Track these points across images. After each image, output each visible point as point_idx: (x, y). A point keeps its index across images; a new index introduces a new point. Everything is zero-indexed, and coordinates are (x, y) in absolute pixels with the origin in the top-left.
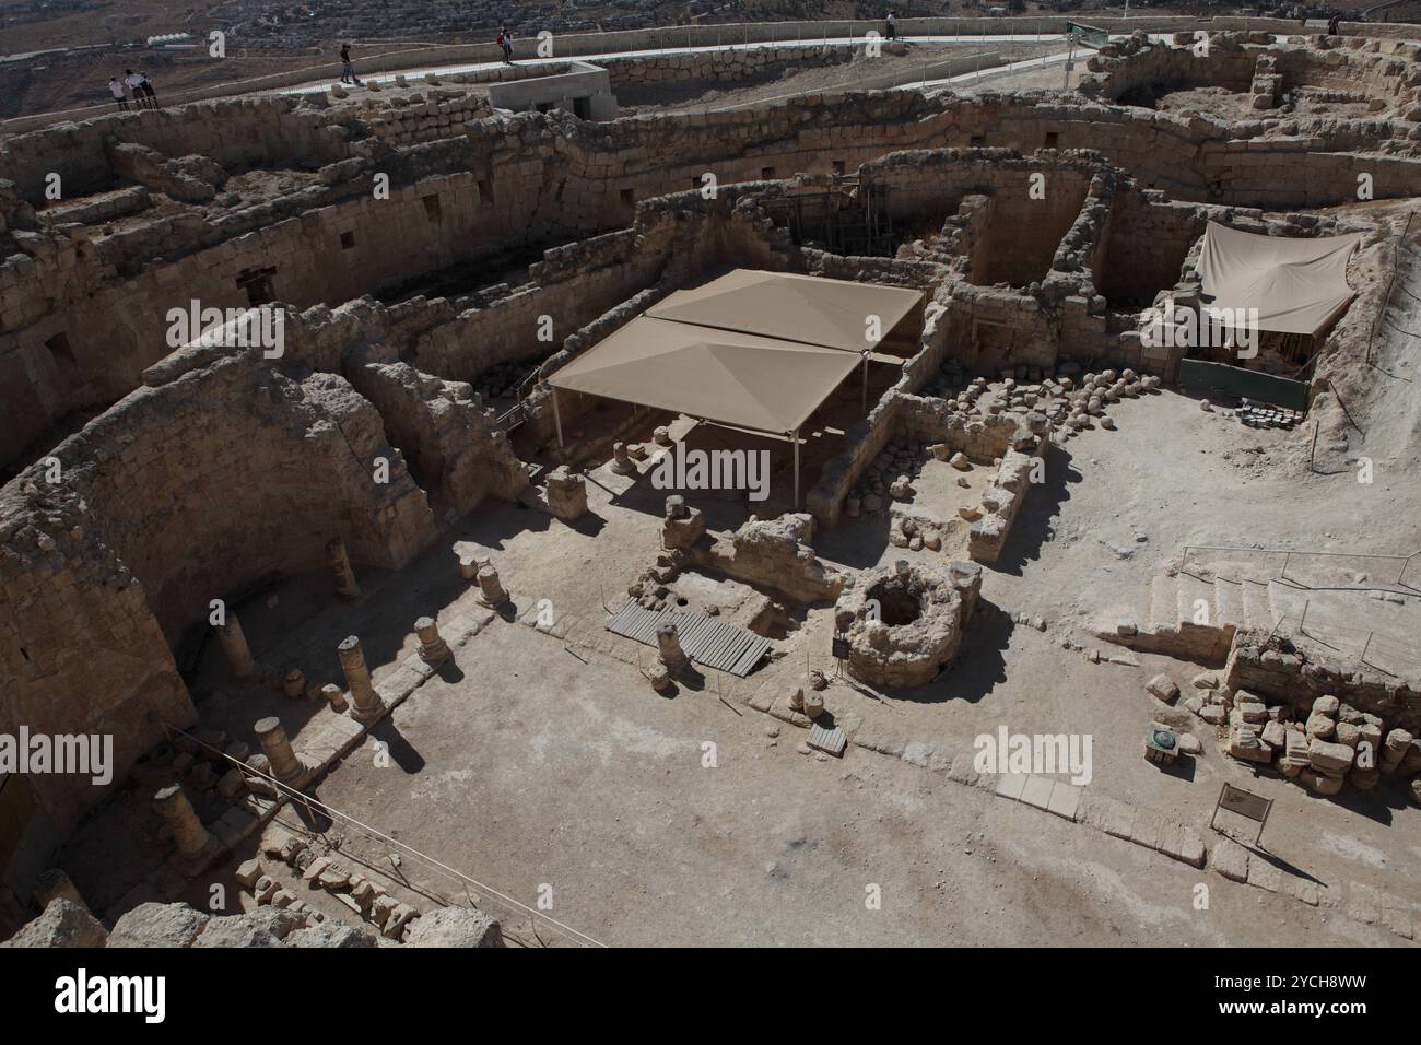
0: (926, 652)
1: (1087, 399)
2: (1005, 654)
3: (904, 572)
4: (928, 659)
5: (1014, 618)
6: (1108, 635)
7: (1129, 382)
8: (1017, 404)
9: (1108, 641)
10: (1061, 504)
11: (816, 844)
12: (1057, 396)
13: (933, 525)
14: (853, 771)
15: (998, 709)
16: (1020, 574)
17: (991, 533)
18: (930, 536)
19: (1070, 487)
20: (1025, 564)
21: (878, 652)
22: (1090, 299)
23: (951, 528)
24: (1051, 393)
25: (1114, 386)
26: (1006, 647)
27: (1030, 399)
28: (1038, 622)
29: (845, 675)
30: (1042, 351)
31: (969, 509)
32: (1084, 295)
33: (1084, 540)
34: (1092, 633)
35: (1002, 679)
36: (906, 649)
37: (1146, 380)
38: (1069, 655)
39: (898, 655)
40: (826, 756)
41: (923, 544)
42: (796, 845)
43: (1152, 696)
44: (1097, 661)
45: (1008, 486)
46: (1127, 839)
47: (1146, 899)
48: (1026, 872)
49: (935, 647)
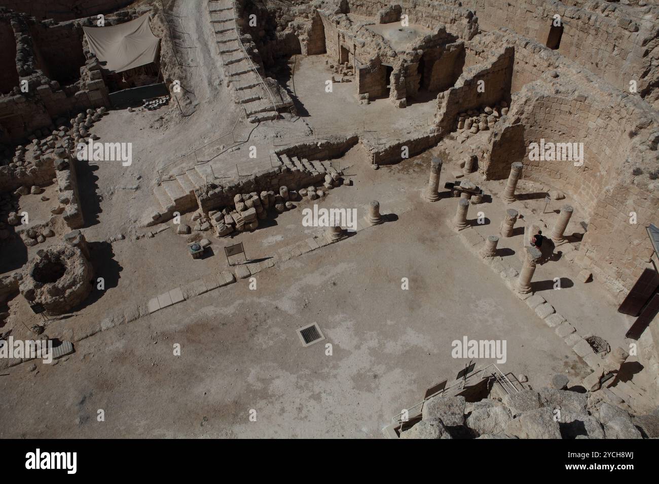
0: (80, 281)
1: (78, 131)
2: (115, 258)
3: (44, 255)
4: (84, 283)
5: (109, 242)
6: (151, 223)
7: (92, 115)
8: (47, 149)
9: (153, 225)
10: (96, 183)
11: (91, 394)
12: (63, 136)
13: (43, 226)
14: (85, 352)
15: (128, 282)
16: (99, 222)
17: (73, 213)
18: (46, 232)
19: (95, 173)
20: (98, 217)
21: (58, 297)
22: (49, 84)
23: (53, 222)
24: (60, 136)
25: (87, 119)
26: (114, 255)
27: (51, 144)
28: (120, 236)
29: (49, 318)
30: (41, 119)
31: (56, 209)
32: (45, 83)
33: (116, 192)
34: (144, 227)
35: (121, 269)
36: (70, 287)
37: (99, 110)
38: (141, 241)
39: (68, 292)
40: (67, 357)
41: (44, 238)
42: (82, 402)
43: (181, 235)
44: (153, 236)
45: (67, 188)
46: (207, 291)
47: (226, 306)
48: (181, 332)
49: (83, 276)
